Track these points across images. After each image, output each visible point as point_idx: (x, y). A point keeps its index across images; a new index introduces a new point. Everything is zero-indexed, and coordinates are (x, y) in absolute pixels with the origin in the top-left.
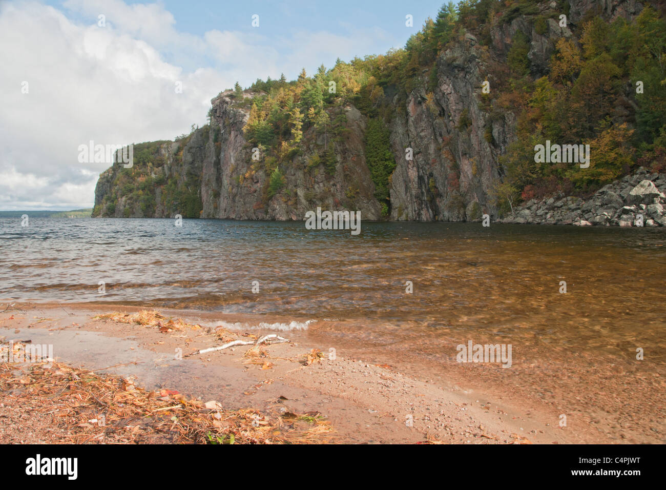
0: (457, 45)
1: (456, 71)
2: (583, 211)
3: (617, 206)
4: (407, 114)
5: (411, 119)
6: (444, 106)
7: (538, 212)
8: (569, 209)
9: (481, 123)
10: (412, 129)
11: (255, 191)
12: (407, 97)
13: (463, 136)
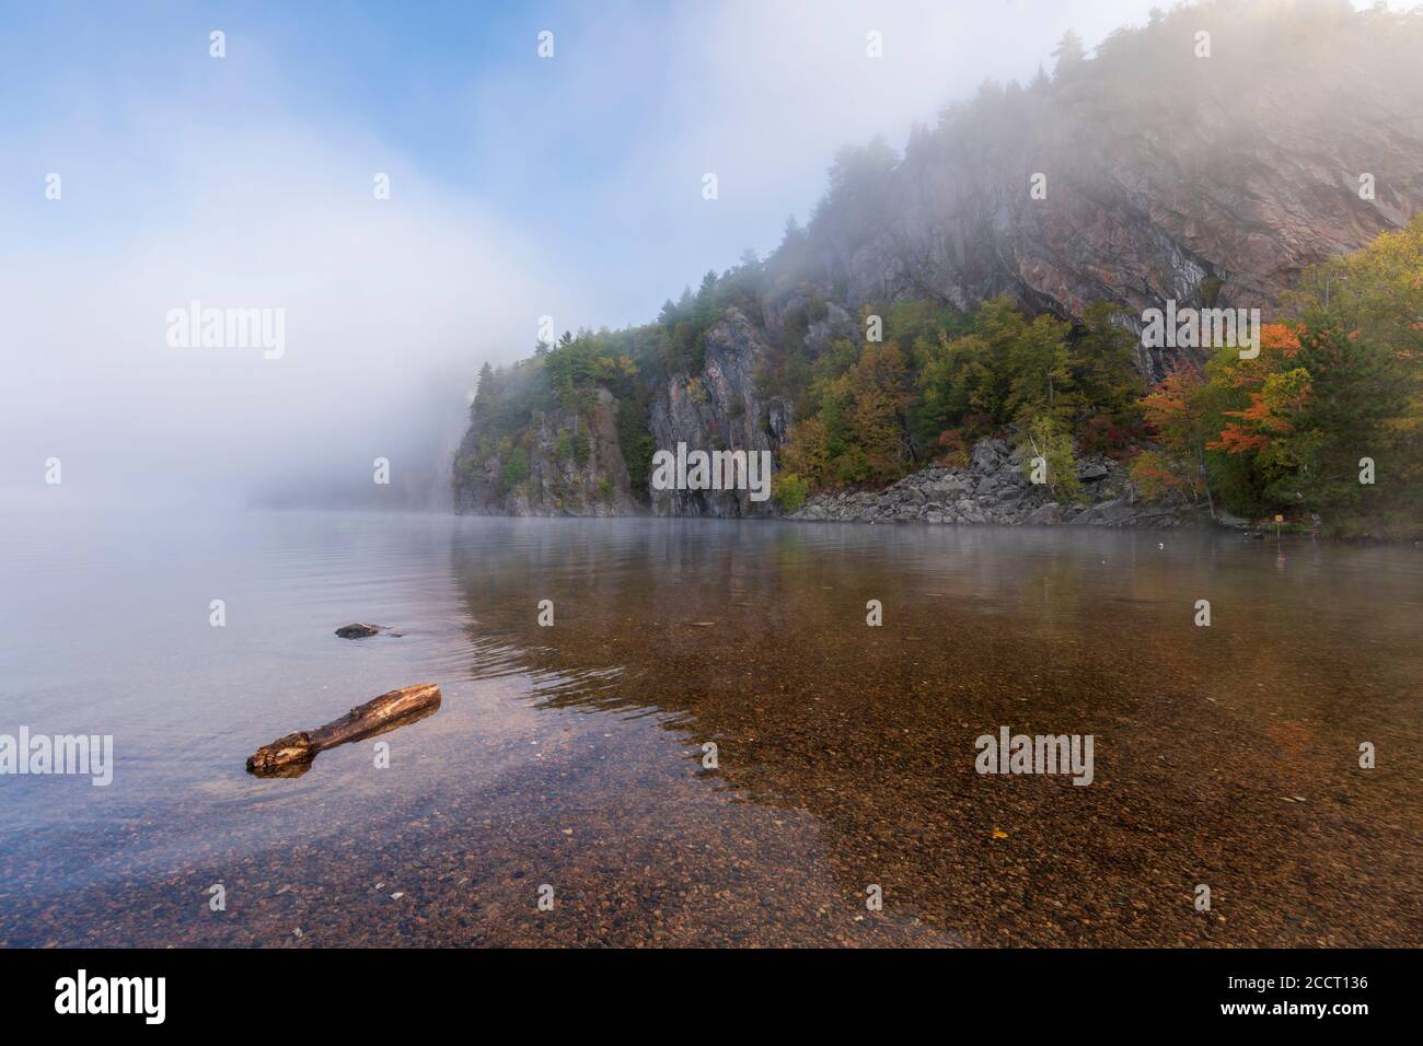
0: (726, 324)
1: (726, 354)
2: (880, 507)
3: (919, 502)
4: (668, 398)
5: (674, 405)
6: (711, 390)
7: (829, 508)
8: (863, 505)
9: (757, 411)
10: (675, 415)
11: (487, 482)
12: (670, 380)
13: (736, 423)
